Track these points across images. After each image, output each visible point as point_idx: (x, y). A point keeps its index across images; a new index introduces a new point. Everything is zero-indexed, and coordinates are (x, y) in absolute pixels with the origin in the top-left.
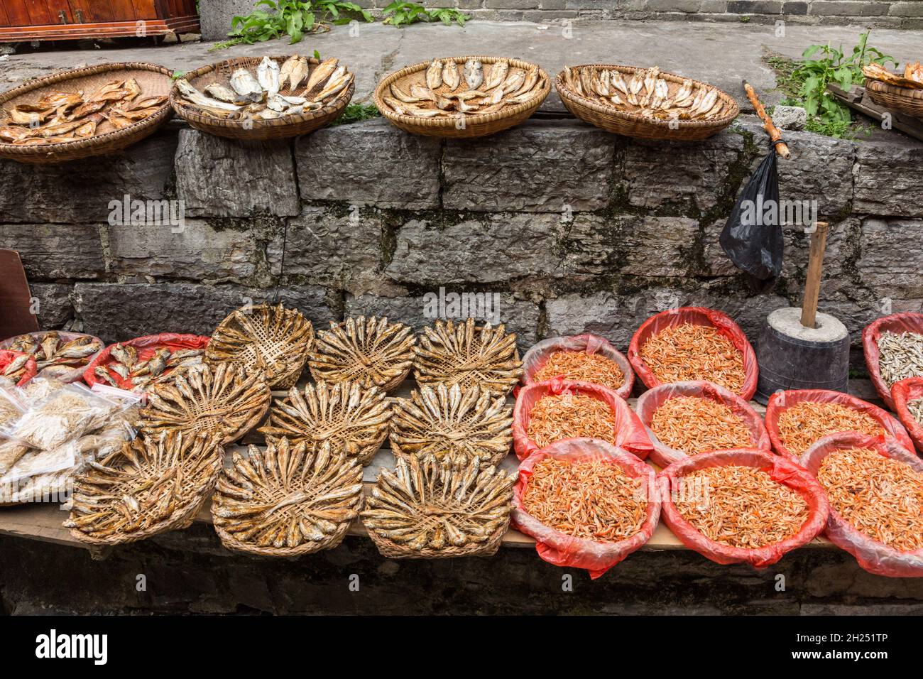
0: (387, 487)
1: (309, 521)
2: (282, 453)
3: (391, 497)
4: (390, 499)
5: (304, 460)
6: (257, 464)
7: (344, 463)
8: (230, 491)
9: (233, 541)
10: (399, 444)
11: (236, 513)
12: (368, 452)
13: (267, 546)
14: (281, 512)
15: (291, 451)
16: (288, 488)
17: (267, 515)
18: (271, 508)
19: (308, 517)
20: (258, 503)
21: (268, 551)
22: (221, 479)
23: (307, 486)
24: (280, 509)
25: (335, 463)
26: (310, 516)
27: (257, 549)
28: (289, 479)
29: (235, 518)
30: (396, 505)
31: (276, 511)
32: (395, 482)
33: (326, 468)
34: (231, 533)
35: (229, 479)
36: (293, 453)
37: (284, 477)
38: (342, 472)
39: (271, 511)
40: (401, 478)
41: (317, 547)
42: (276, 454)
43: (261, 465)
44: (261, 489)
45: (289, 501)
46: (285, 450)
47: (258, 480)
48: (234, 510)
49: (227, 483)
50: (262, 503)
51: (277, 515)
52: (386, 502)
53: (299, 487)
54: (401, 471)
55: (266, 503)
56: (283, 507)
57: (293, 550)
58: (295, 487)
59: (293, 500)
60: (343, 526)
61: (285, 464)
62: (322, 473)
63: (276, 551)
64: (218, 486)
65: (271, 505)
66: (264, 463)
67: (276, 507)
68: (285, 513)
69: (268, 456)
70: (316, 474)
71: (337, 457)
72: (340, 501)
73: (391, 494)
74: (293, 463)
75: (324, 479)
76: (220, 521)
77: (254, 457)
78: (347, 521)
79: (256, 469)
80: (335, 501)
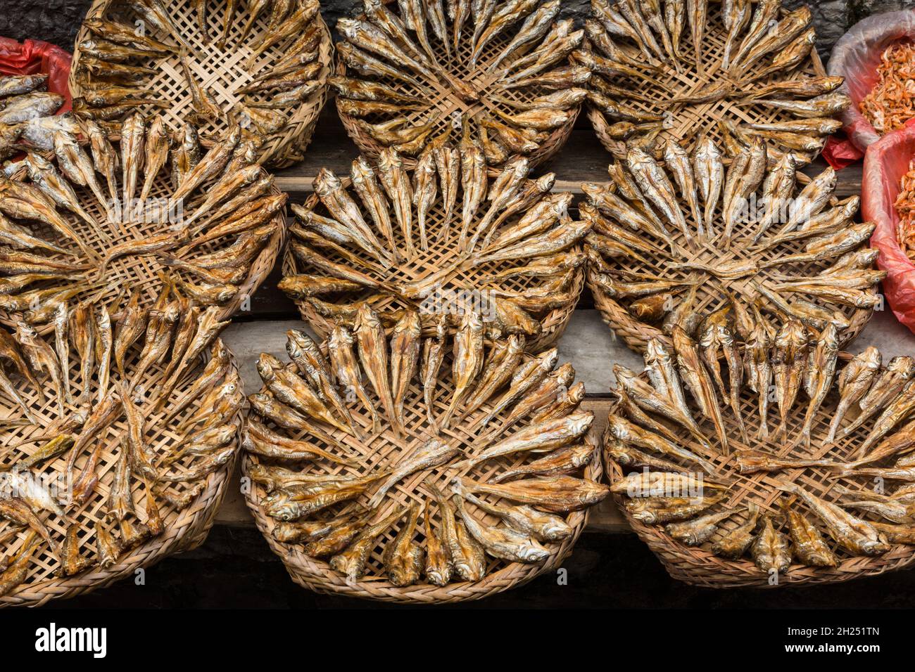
0: (639, 414)
1: (479, 508)
2: (369, 346)
3: (655, 437)
4: (653, 441)
5: (420, 363)
6: (316, 375)
7: (521, 362)
8: (277, 451)
9: (330, 575)
10: (625, 301)
11: (313, 505)
12: (557, 326)
13: (414, 583)
14: (406, 490)
15: (389, 339)
16: (402, 429)
17: (376, 500)
18: (377, 482)
19: (474, 499)
20: (343, 472)
21: (419, 594)
22: (251, 425)
23: (445, 419)
24: (401, 482)
25: (500, 362)
26: (477, 495)
27: (394, 592)
28: (400, 407)
29: (312, 517)
30: (668, 457)
31: (393, 489)
33: (480, 375)
34: (324, 558)
35: (267, 421)
36: (395, 343)
37: (388, 405)
38: (519, 383)
39: (383, 490)
40: (662, 388)
41: (531, 575)
42: (355, 348)
43: (325, 379)
44: (339, 437)
45: (417, 463)
46: (374, 337)
47: (326, 415)
48: (305, 498)
49: (264, 432)
50: (353, 472)
51: (399, 499)
52: (647, 450)
53: (425, 424)
54: (658, 372)
55: (362, 470)
56: (406, 477)
57: (477, 588)
58: (416, 425)
59: (424, 460)
60: (577, 519)
61: (382, 371)
62: (471, 389)
63: (440, 593)
64: (248, 441)
65: (379, 474)
66: (329, 373)
67: (392, 480)
68: (416, 492)
69: (337, 355)
70: (459, 391)
71: (502, 347)
72: (541, 455)
73: (653, 430)
74: (401, 368)
75: (478, 401)
76: (288, 532)
77: (305, 361)
78: (584, 507)
79: (315, 389)
80: (527, 456)
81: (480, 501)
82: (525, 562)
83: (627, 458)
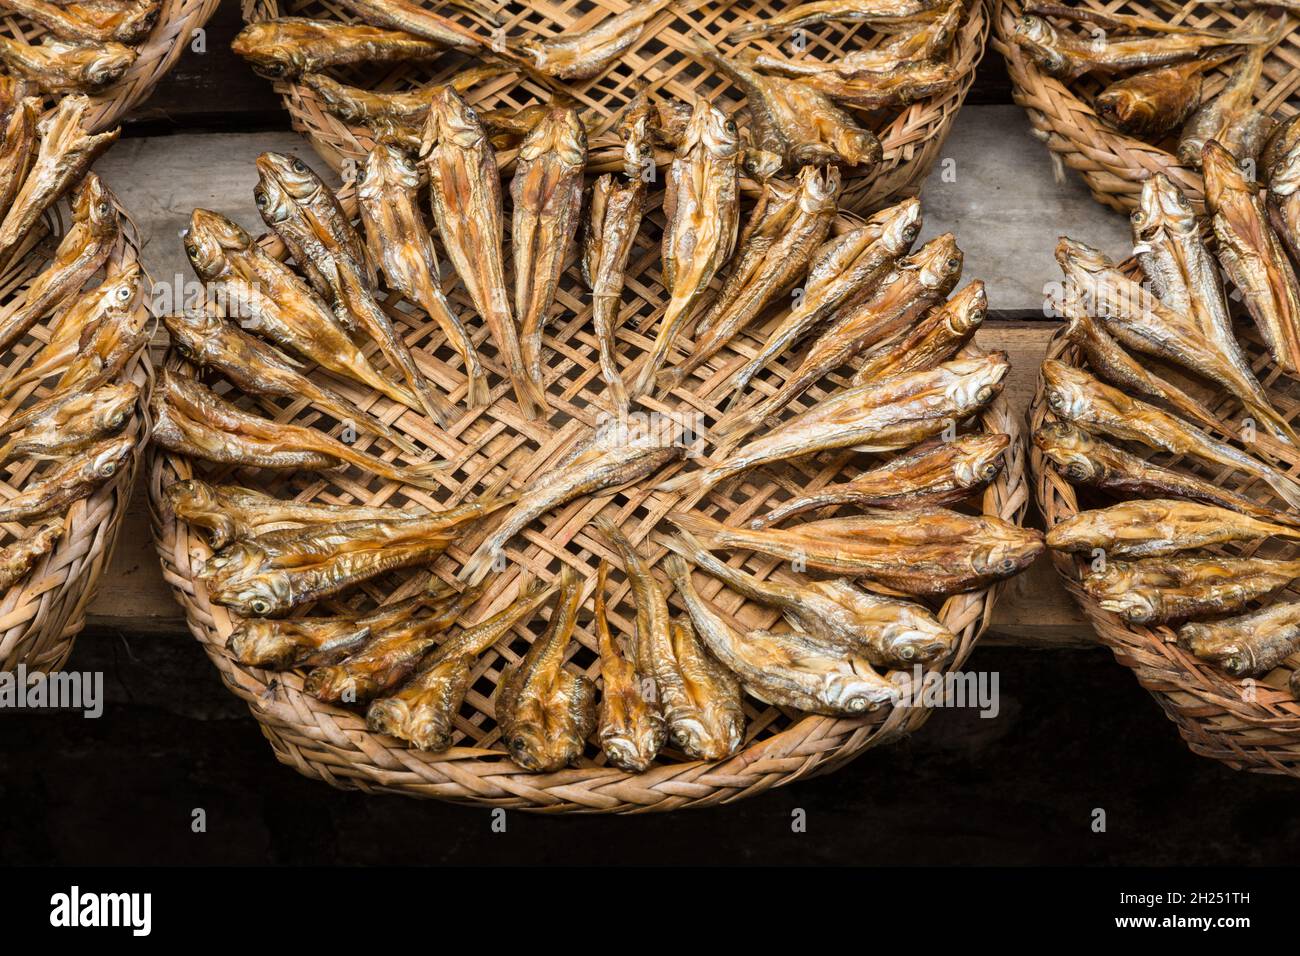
0: (1118, 360)
1: (727, 585)
2: (458, 193)
3: (1156, 415)
4: (1153, 426)
5: (582, 235)
6: (328, 265)
7: (831, 234)
8: (235, 448)
9: (370, 747)
10: (1087, 83)
11: (326, 579)
12: (919, 145)
13: (569, 764)
14: (549, 544)
15: (506, 177)
16: (539, 395)
17: (476, 567)
18: (479, 523)
19: (715, 564)
20: (398, 501)
21: (583, 790)
22: (173, 386)
24: (537, 524)
25: (779, 233)
26: (722, 555)
27: (522, 786)
28: (534, 341)
29: (322, 607)
30: (1188, 463)
31: (518, 541)
32: (1151, 327)
33: (729, 265)
35: (210, 375)
36: (521, 188)
37: (505, 339)
38: (827, 283)
39: (494, 543)
40: (1176, 296)
41: (854, 744)
42: (423, 198)
43: (351, 274)
44: (387, 415)
45: (577, 479)
46: (471, 172)
47: (355, 361)
48: (307, 562)
49: (205, 403)
50: (421, 500)
51: (535, 563)
52: (1137, 447)
53: (596, 386)
54: (1167, 257)
55: (442, 494)
56: (551, 512)
57: (724, 776)
58: (573, 388)
59: (592, 472)
60: (964, 612)
61: (491, 256)
62: (709, 299)
63: (632, 788)
64: (165, 425)
65: (484, 505)
66: (361, 259)
67: (515, 519)
68: (573, 548)
69: (379, 214)
70: (678, 304)
71: (784, 196)
72: (878, 460)
73: (1153, 400)
74: (536, 247)
75: (725, 329)
76: (266, 642)
77: (302, 230)
78: (982, 584)
79: (328, 298)
80: (845, 461)
81: (731, 570)
82: (839, 714)
83: (1088, 468)
